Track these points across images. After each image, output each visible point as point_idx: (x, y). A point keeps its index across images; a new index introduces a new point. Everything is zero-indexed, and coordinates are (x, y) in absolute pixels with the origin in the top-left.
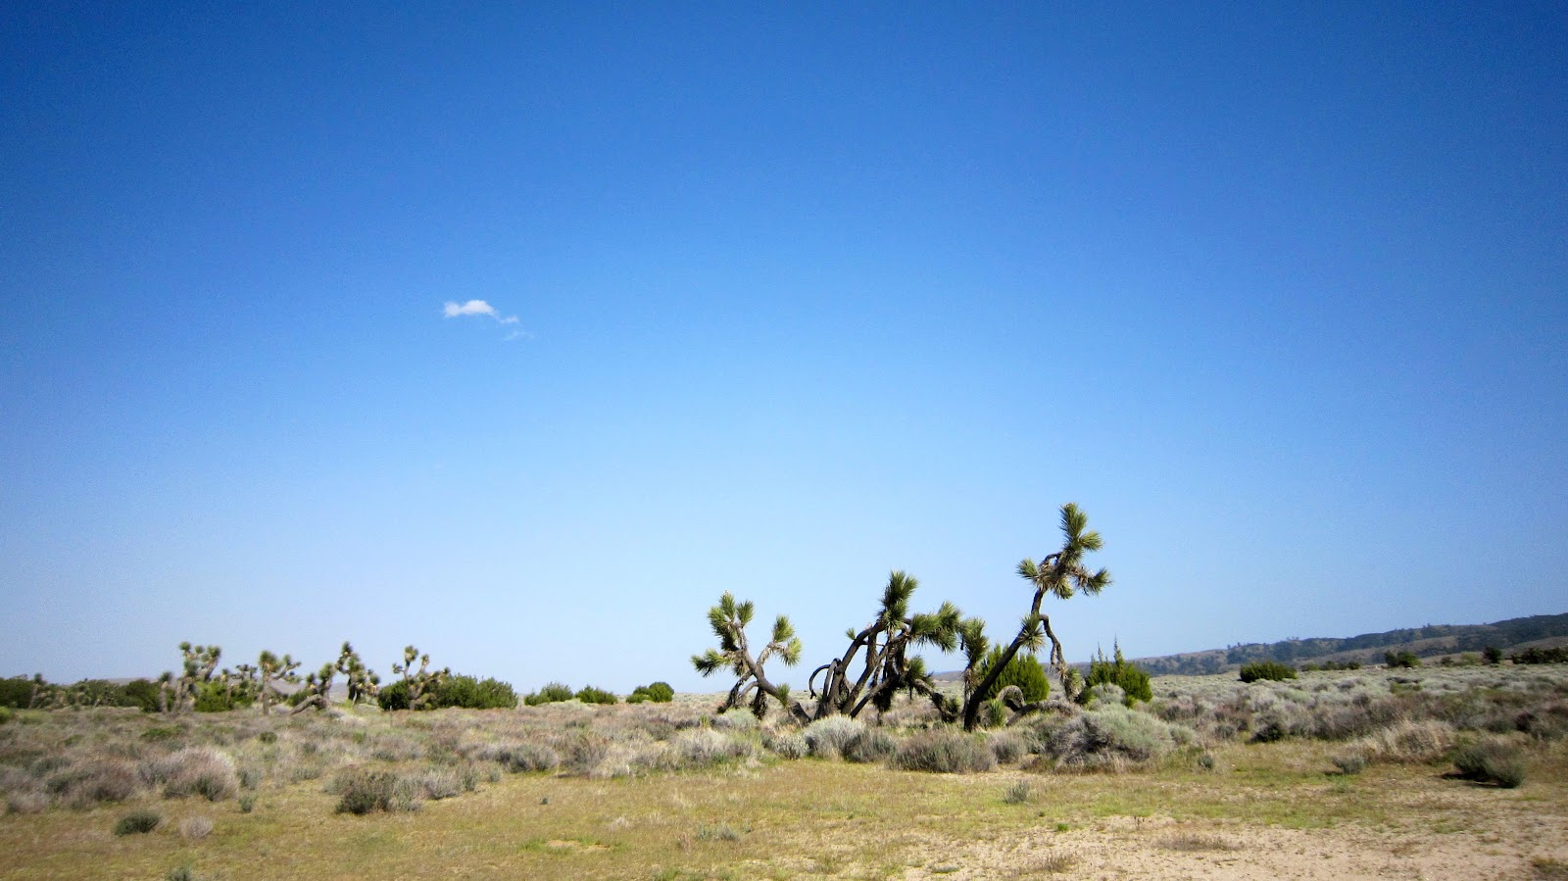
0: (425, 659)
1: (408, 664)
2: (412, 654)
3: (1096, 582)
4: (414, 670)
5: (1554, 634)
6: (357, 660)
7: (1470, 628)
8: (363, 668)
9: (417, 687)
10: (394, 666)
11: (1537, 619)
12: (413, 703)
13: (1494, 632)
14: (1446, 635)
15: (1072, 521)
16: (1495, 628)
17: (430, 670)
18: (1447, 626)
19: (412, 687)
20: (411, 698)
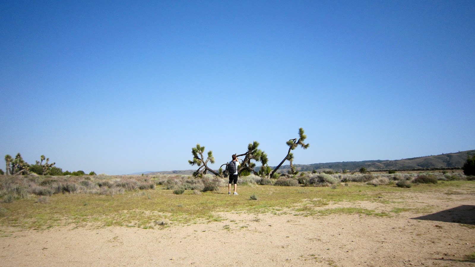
0: (48, 159)
1: (42, 160)
2: (43, 158)
3: (306, 146)
4: (44, 163)
5: (324, 168)
6: (22, 159)
7: (304, 165)
8: (24, 162)
9: (45, 168)
10: (36, 161)
11: (320, 164)
12: (44, 173)
13: (310, 167)
14: (298, 167)
15: (301, 132)
16: (310, 166)
17: (50, 163)
18: (299, 165)
19: (44, 168)
20: (43, 172)
